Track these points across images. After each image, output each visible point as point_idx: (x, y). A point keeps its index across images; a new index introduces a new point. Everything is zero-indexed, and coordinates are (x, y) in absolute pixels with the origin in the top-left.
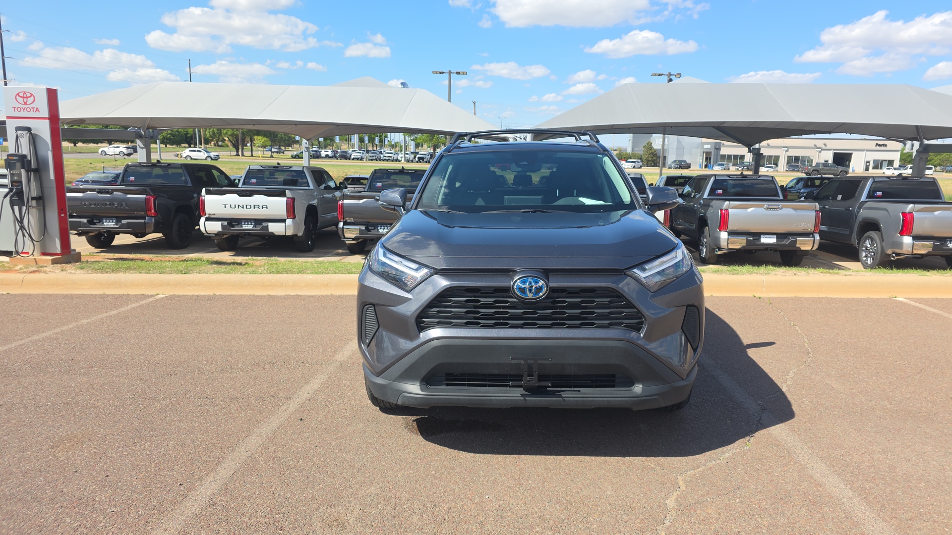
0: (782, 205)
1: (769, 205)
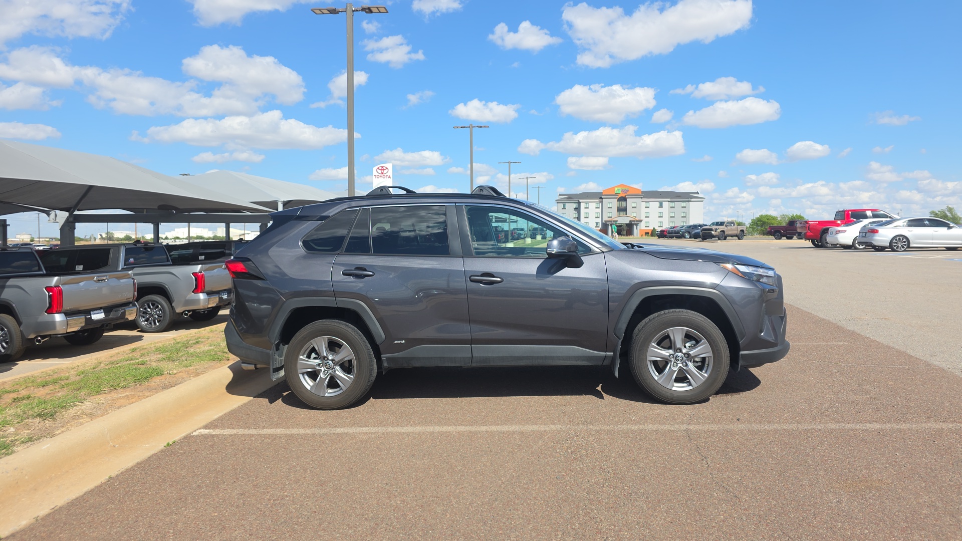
0: (109, 275)
1: (98, 277)
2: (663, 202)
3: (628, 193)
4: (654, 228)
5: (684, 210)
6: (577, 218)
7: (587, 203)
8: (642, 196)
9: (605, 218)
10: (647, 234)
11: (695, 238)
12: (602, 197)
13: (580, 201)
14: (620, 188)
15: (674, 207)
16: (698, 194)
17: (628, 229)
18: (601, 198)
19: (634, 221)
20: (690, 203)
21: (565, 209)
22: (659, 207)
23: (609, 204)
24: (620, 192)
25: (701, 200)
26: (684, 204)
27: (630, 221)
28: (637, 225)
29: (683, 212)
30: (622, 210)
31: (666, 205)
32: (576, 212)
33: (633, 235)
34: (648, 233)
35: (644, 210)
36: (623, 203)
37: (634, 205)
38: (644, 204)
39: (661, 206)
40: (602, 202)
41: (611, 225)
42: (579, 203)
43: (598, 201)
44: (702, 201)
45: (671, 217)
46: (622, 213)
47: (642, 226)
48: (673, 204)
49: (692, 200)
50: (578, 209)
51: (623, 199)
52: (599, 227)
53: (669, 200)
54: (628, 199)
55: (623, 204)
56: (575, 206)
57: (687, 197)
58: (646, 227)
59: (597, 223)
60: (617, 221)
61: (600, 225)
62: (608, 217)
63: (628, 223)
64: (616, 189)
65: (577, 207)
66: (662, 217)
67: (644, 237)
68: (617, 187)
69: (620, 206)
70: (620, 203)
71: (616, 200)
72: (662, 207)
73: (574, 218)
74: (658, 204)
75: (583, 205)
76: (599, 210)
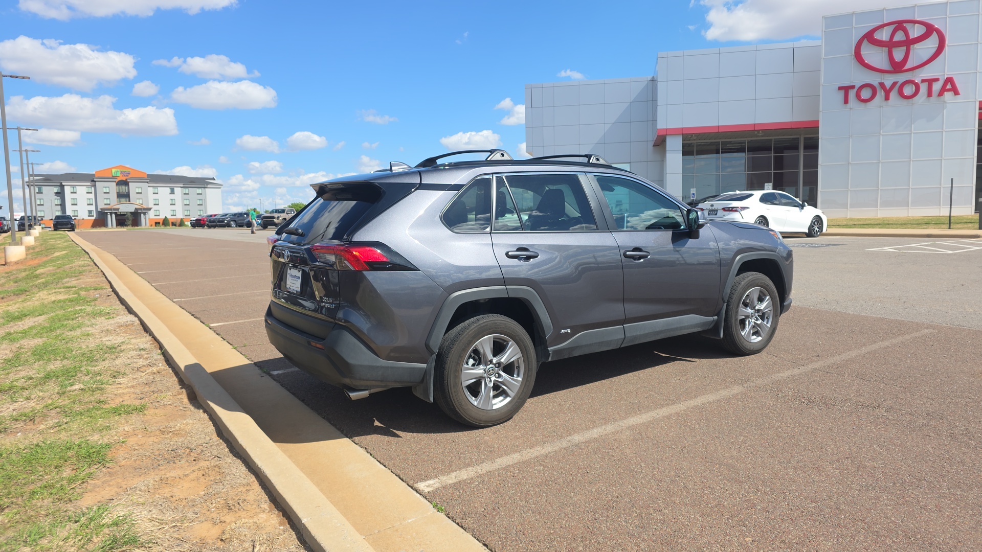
2: (175, 188)
3: (130, 176)
4: (166, 217)
5: (199, 197)
6: (61, 205)
7: (73, 186)
8: (148, 181)
9: (101, 206)
10: (157, 224)
11: (247, 227)
12: (95, 180)
13: (63, 184)
14: (118, 170)
15: (188, 194)
16: (215, 180)
17: (134, 218)
18: (93, 181)
19: (141, 209)
20: (207, 189)
21: (42, 193)
22: (170, 193)
23: (104, 189)
24: (118, 174)
25: (218, 186)
26: (199, 191)
27: (136, 209)
28: (145, 214)
29: (200, 200)
30: (124, 196)
31: (178, 191)
32: (59, 198)
33: (141, 225)
34: (159, 223)
35: (151, 197)
36: (124, 187)
37: (139, 190)
38: (151, 190)
39: (172, 192)
40: (95, 186)
41: (111, 214)
42: (62, 187)
43: (89, 184)
44: (220, 188)
45: (185, 205)
46: (123, 200)
47: (151, 215)
48: (187, 191)
49: (208, 186)
50: (61, 194)
51: (126, 183)
52: (93, 216)
53: (182, 186)
54: (130, 183)
55: (124, 189)
56: (56, 190)
57: (202, 183)
58: (155, 216)
59: (90, 212)
60: (118, 209)
61: (94, 213)
62: (105, 204)
63: (133, 211)
64: (114, 171)
65: (59, 191)
66: (174, 204)
67: (154, 227)
68: (114, 168)
69: (121, 191)
70: (120, 187)
71: (115, 184)
72: (174, 194)
73: (56, 205)
74: (168, 190)
75: (67, 190)
76: (92, 196)
